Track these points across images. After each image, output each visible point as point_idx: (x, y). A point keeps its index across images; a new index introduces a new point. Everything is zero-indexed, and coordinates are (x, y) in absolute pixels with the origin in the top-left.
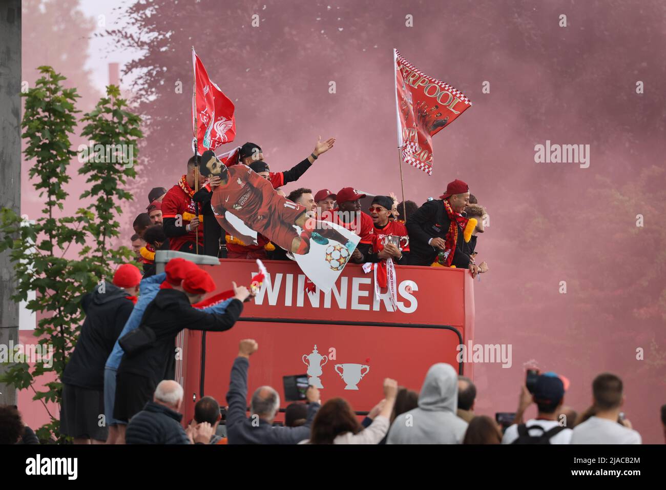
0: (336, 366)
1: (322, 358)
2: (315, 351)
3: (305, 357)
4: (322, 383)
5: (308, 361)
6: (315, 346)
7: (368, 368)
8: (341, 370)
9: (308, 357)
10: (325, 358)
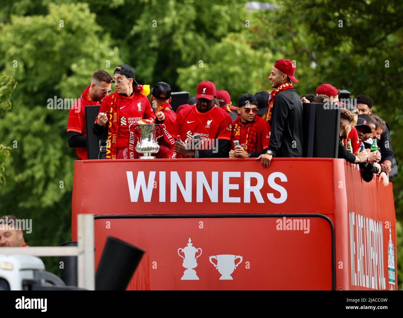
0: (210, 258)
1: (197, 250)
2: (190, 244)
3: (180, 250)
4: (197, 274)
5: (183, 254)
6: (190, 239)
7: (241, 258)
8: (215, 261)
9: (183, 250)
10: (199, 250)
